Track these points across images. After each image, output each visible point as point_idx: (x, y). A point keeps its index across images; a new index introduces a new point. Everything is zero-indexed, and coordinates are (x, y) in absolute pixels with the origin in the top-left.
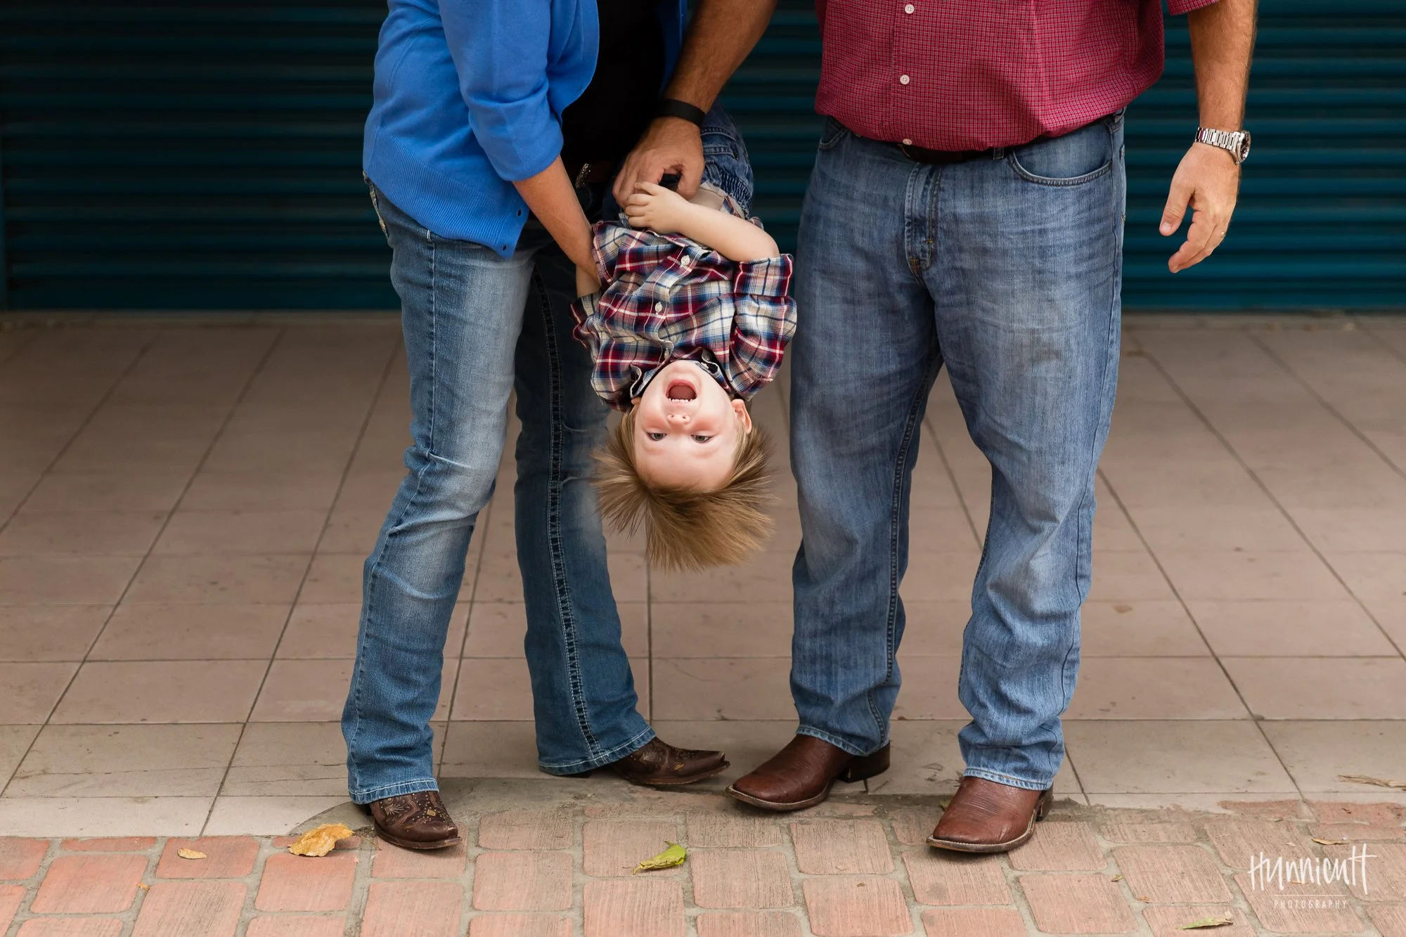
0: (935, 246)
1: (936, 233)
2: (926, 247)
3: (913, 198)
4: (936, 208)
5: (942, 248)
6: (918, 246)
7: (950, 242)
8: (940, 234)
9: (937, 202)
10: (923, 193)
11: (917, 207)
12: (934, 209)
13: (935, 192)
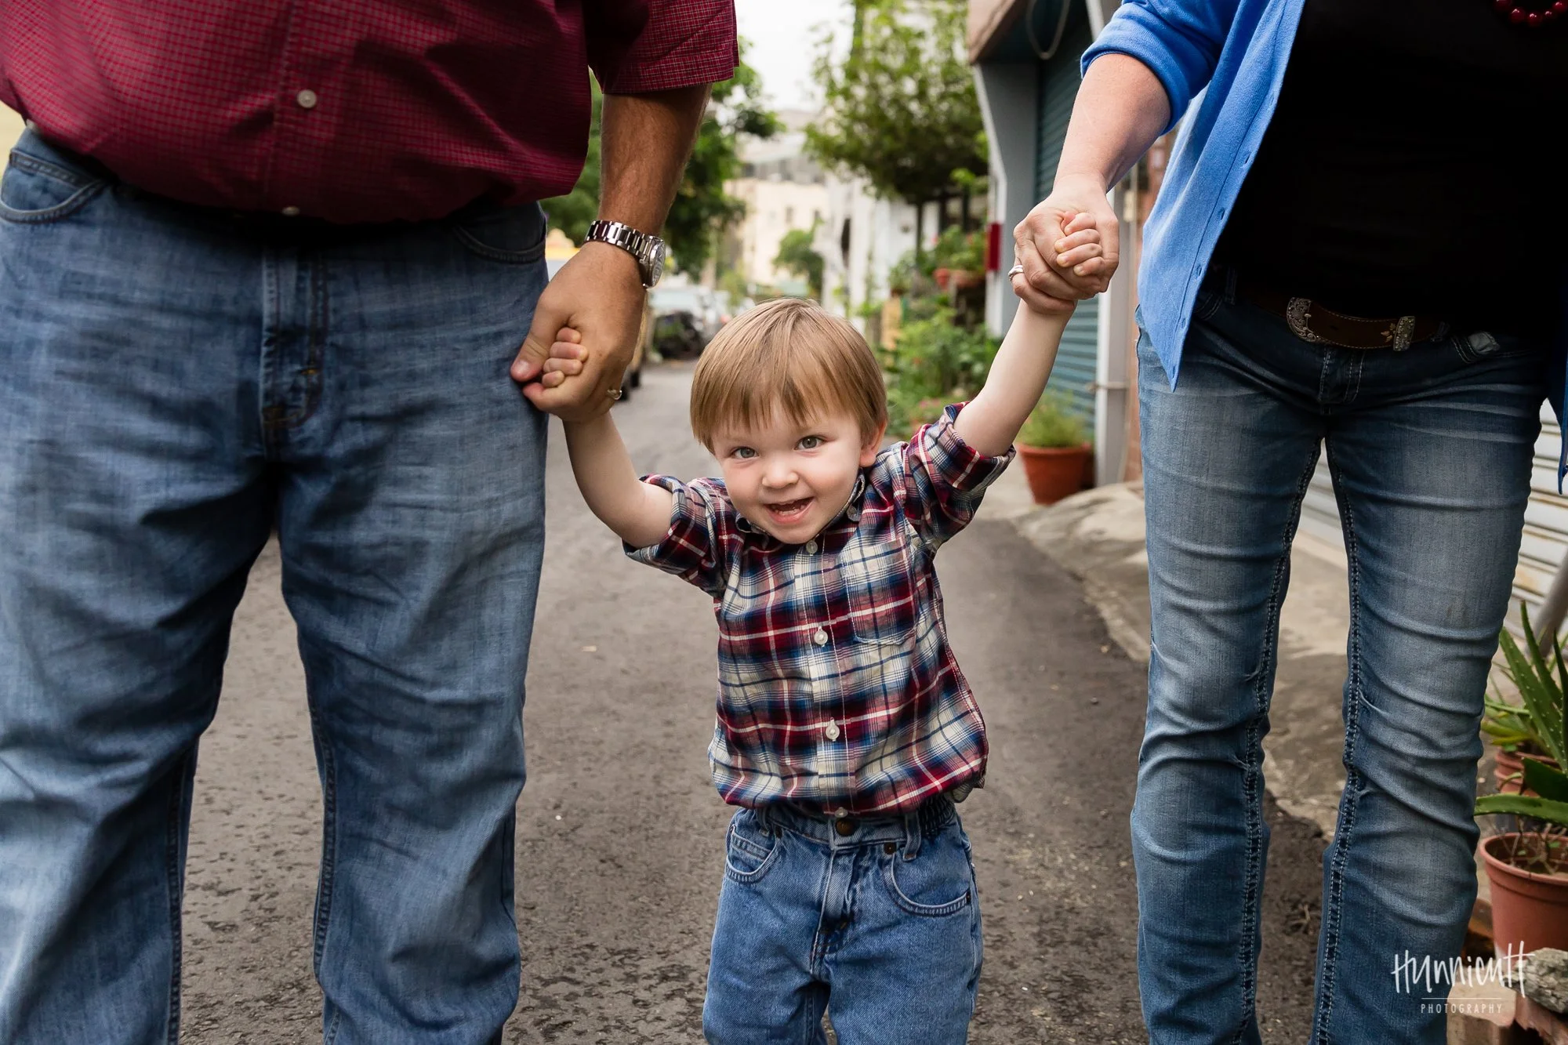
0: (320, 378)
1: (323, 354)
2: (302, 382)
3: (279, 293)
4: (325, 308)
5: (329, 382)
6: (286, 379)
7: (346, 370)
8: (329, 356)
9: (326, 299)
10: (297, 285)
11: (287, 309)
12: (320, 312)
13: (320, 283)
